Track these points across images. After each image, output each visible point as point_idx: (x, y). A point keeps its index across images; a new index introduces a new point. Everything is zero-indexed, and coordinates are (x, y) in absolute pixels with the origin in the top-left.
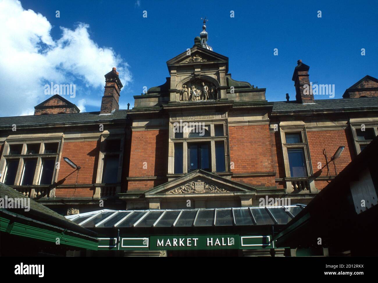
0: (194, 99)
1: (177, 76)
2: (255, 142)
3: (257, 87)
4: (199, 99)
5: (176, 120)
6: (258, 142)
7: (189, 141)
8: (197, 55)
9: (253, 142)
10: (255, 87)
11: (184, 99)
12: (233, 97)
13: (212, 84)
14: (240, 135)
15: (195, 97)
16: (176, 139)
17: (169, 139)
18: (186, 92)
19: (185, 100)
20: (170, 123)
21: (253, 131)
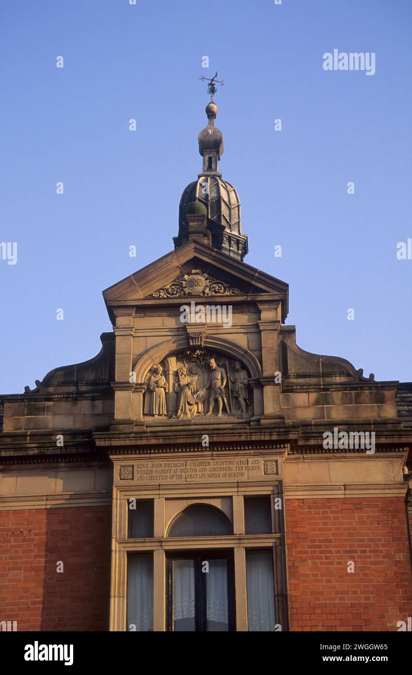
0: (185, 413)
1: (133, 337)
2: (362, 552)
3: (372, 376)
4: (200, 410)
5: (133, 479)
6: (371, 552)
7: (172, 546)
8: (194, 271)
9: (356, 552)
10: (366, 375)
11: (156, 412)
12: (300, 407)
13: (238, 366)
14: (320, 529)
15: (187, 405)
16: (132, 540)
17: (114, 542)
18: (162, 387)
19: (159, 415)
20: (115, 489)
21: (359, 517)
